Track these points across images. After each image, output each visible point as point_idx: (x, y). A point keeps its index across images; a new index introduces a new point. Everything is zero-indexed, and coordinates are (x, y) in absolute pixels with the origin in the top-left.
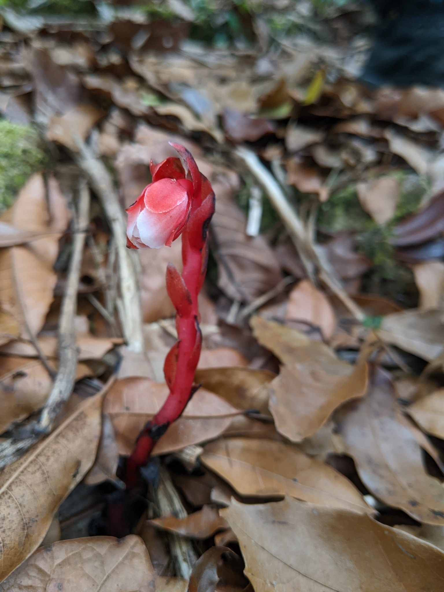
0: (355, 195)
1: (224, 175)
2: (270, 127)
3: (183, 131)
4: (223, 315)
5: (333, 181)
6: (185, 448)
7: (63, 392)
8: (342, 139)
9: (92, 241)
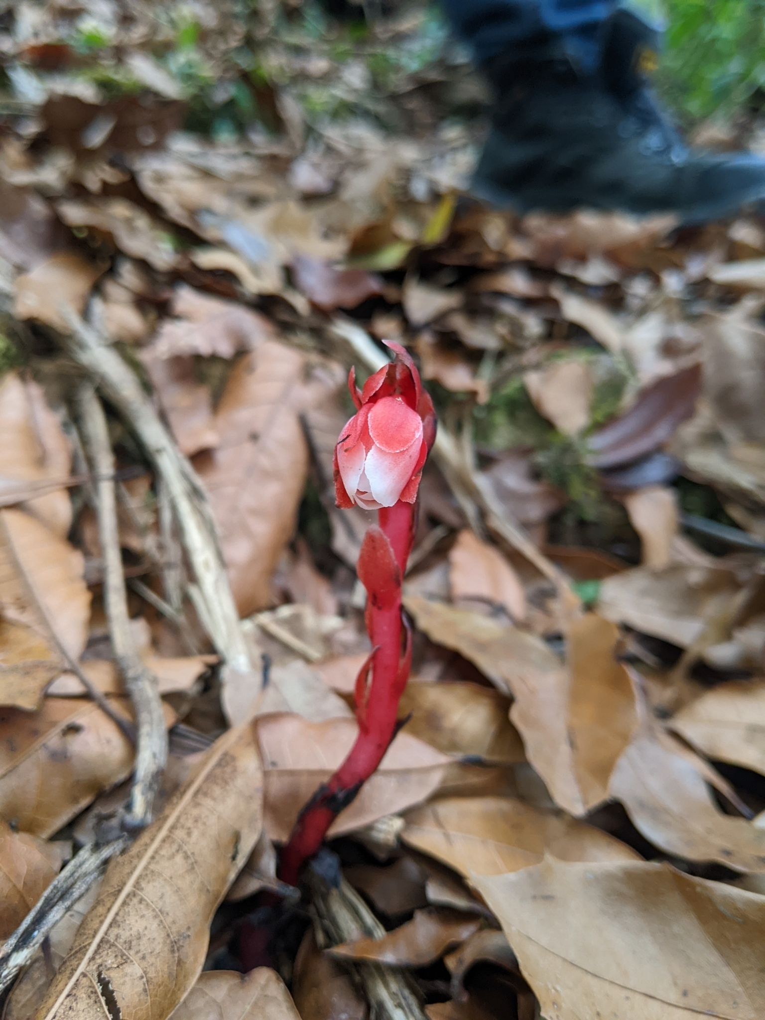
0: (524, 391)
1: (324, 367)
2: (374, 285)
3: (243, 295)
4: (345, 597)
5: (487, 371)
6: (377, 821)
7: (158, 755)
8: (486, 301)
9: (123, 489)
